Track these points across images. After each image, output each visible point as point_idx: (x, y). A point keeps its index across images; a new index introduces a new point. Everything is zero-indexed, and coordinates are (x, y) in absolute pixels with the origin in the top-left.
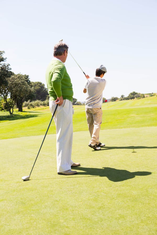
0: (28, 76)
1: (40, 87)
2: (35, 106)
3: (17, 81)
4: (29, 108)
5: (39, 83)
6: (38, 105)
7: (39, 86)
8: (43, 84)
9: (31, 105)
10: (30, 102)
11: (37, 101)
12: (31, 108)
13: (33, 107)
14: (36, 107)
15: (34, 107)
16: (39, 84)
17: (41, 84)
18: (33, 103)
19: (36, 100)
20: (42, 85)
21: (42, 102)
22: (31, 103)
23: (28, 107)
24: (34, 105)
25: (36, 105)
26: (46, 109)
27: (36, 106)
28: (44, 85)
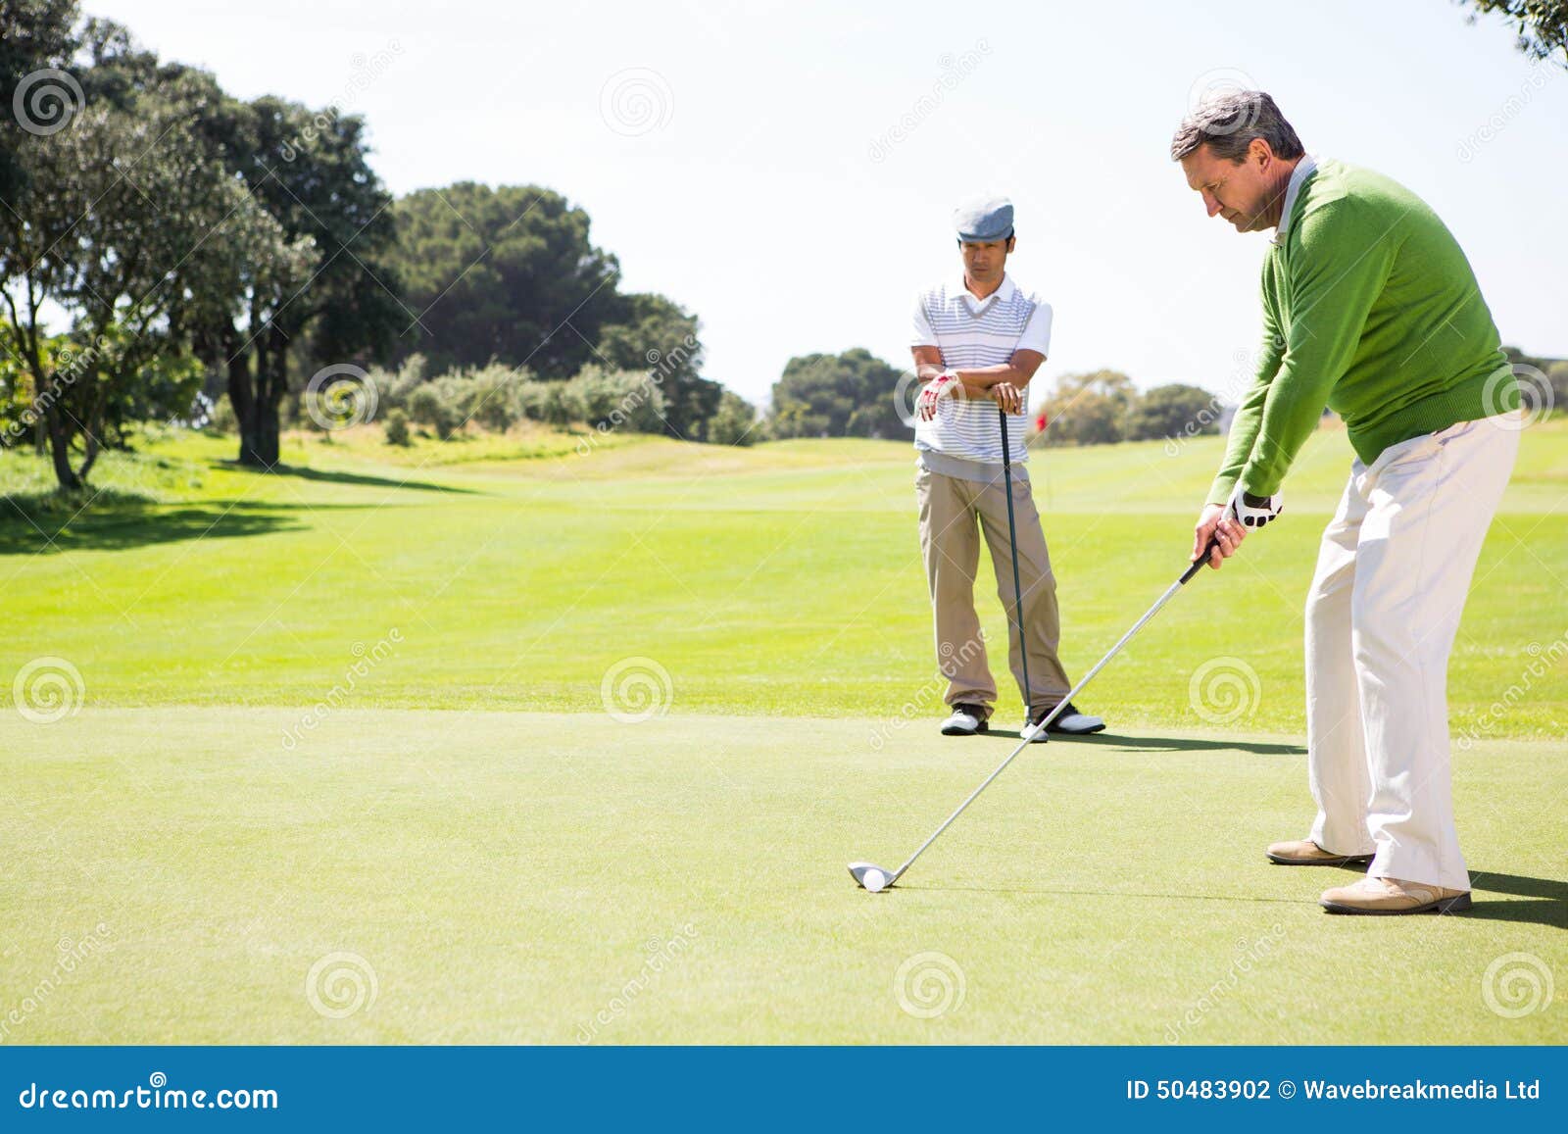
0: (352, 128)
1: (540, 242)
2: (462, 423)
3: (138, 168)
4: (397, 437)
5: (533, 196)
6: (496, 417)
7: (535, 228)
8: (579, 211)
9: (427, 410)
10: (430, 373)
11: (494, 376)
12: (420, 442)
13: (444, 434)
14: (473, 427)
15: (456, 432)
16: (533, 213)
17: (553, 206)
18: (451, 389)
19: (481, 367)
20: (562, 220)
21: (541, 392)
22: (429, 389)
23: (387, 424)
24: (455, 411)
25: (475, 408)
26: (561, 454)
27: (477, 417)
28: (585, 222)
